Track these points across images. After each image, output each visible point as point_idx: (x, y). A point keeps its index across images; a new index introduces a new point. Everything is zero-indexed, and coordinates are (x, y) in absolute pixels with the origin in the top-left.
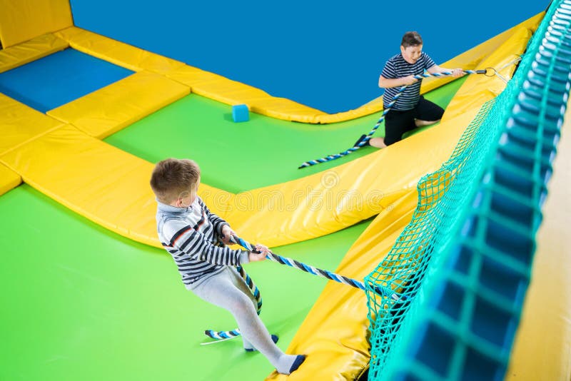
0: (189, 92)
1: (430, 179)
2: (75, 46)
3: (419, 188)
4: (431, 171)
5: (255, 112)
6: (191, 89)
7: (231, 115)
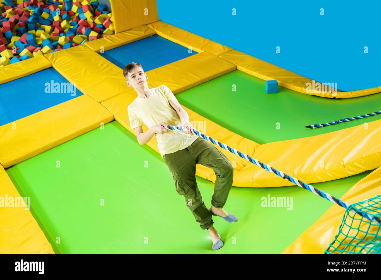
0: (235, 69)
2: (160, 33)
6: (236, 67)
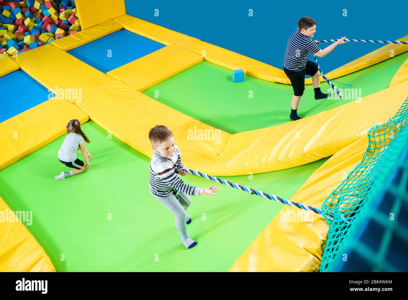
0: (203, 60)
1: (378, 130)
2: (127, 28)
3: (369, 135)
4: (380, 124)
5: (249, 75)
6: (204, 58)
7: (231, 77)
